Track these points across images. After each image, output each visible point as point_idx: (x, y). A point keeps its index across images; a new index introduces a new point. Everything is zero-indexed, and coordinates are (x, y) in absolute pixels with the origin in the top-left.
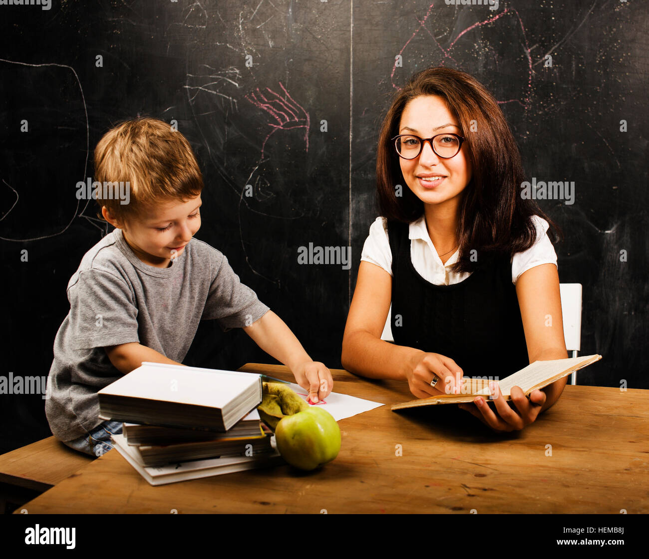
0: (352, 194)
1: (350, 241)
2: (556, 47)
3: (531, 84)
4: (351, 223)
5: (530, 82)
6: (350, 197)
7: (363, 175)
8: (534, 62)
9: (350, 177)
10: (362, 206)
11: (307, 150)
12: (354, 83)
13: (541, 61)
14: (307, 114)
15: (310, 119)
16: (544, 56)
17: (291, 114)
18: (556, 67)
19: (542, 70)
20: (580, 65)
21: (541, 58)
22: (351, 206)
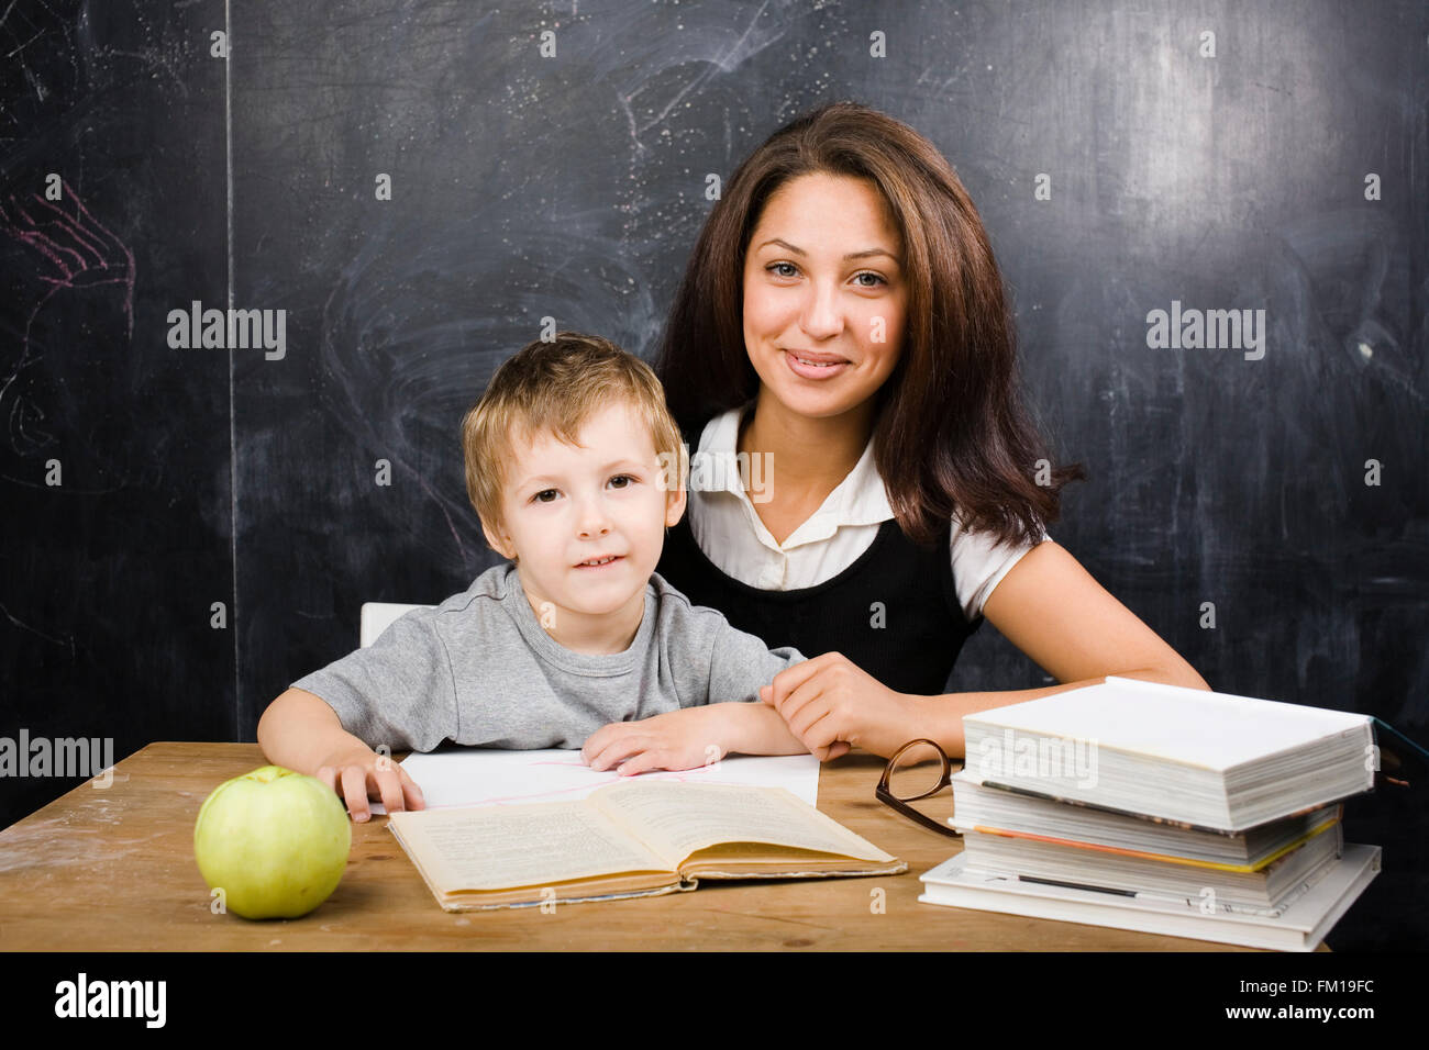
0: (237, 432)
1: (234, 541)
2: (689, 89)
3: (634, 172)
4: (235, 499)
5: (632, 168)
6: (232, 438)
7: (261, 388)
8: (640, 123)
9: (232, 394)
10: (261, 459)
11: (130, 334)
12: (236, 179)
13: (656, 122)
14: (127, 253)
15: (137, 262)
16: (662, 111)
17: (91, 252)
18: (688, 133)
19: (660, 142)
20: (742, 129)
21: (655, 115)
22: (235, 459)
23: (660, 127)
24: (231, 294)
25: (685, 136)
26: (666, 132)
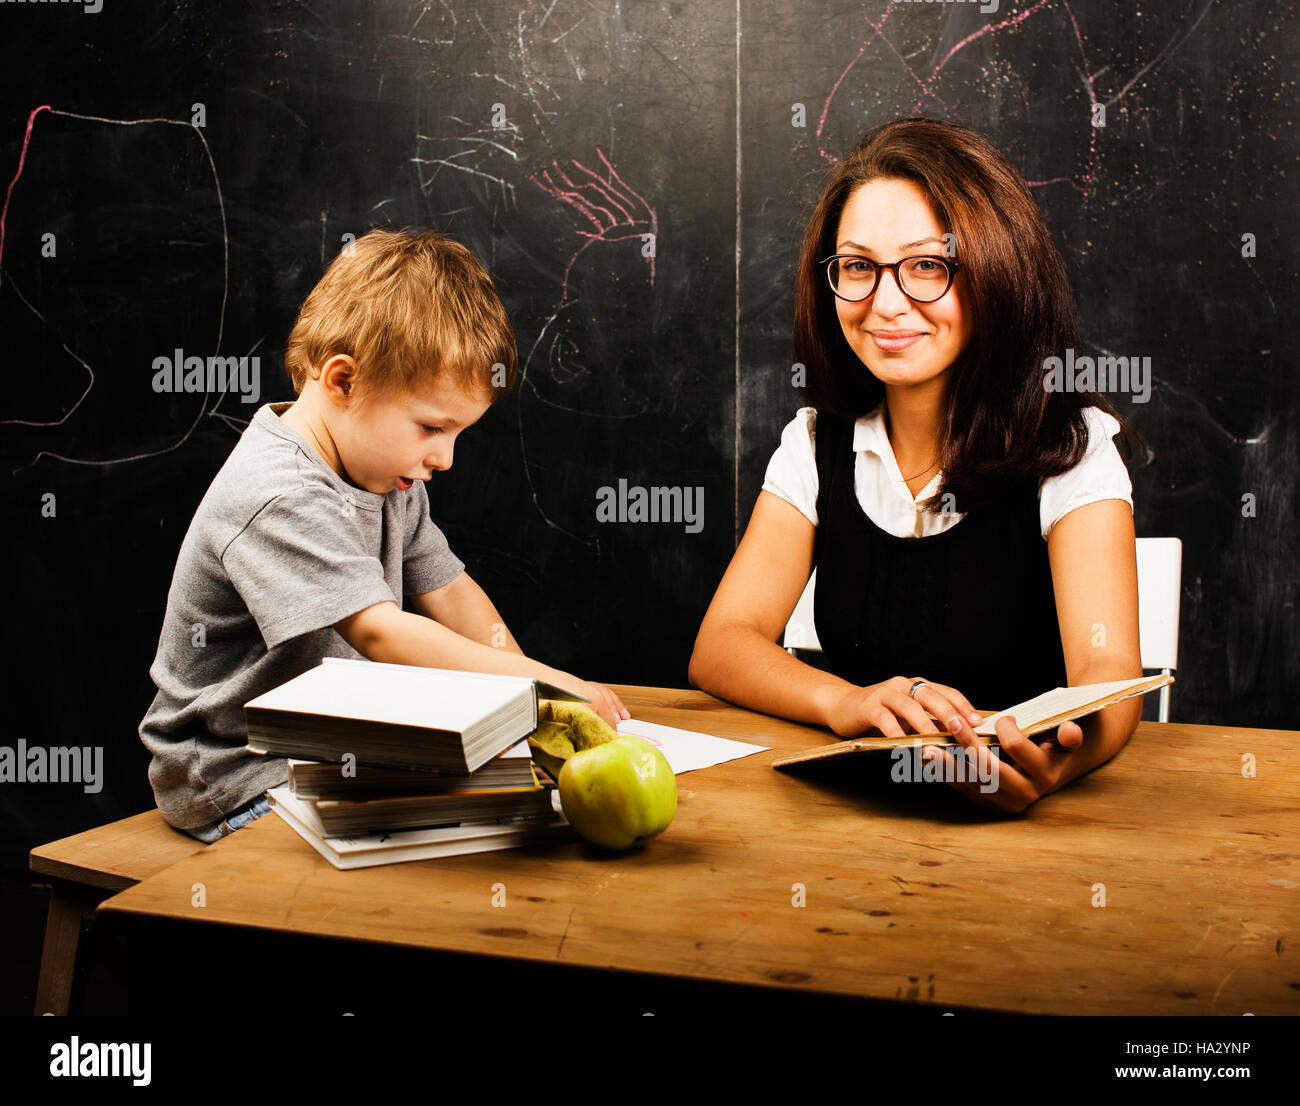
0: (743, 370)
1: (737, 462)
2: (1145, 70)
3: (1095, 146)
4: (738, 427)
5: (1092, 142)
6: (737, 374)
7: (762, 330)
9: (737, 335)
10: (762, 393)
11: (652, 282)
12: (744, 149)
13: (1115, 100)
14: (650, 211)
15: (658, 220)
16: (1121, 90)
17: (621, 211)
18: (1145, 111)
19: (1118, 118)
20: (1194, 107)
21: (1115, 94)
22: (740, 391)
23: (1119, 105)
24: (738, 249)
25: (1141, 114)
26: (1124, 110)
